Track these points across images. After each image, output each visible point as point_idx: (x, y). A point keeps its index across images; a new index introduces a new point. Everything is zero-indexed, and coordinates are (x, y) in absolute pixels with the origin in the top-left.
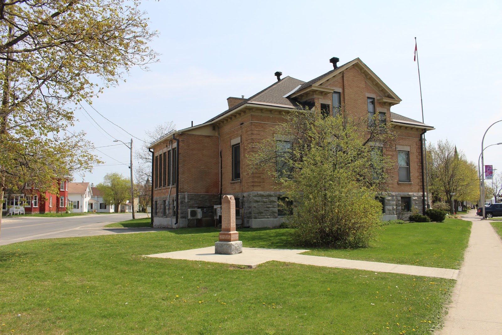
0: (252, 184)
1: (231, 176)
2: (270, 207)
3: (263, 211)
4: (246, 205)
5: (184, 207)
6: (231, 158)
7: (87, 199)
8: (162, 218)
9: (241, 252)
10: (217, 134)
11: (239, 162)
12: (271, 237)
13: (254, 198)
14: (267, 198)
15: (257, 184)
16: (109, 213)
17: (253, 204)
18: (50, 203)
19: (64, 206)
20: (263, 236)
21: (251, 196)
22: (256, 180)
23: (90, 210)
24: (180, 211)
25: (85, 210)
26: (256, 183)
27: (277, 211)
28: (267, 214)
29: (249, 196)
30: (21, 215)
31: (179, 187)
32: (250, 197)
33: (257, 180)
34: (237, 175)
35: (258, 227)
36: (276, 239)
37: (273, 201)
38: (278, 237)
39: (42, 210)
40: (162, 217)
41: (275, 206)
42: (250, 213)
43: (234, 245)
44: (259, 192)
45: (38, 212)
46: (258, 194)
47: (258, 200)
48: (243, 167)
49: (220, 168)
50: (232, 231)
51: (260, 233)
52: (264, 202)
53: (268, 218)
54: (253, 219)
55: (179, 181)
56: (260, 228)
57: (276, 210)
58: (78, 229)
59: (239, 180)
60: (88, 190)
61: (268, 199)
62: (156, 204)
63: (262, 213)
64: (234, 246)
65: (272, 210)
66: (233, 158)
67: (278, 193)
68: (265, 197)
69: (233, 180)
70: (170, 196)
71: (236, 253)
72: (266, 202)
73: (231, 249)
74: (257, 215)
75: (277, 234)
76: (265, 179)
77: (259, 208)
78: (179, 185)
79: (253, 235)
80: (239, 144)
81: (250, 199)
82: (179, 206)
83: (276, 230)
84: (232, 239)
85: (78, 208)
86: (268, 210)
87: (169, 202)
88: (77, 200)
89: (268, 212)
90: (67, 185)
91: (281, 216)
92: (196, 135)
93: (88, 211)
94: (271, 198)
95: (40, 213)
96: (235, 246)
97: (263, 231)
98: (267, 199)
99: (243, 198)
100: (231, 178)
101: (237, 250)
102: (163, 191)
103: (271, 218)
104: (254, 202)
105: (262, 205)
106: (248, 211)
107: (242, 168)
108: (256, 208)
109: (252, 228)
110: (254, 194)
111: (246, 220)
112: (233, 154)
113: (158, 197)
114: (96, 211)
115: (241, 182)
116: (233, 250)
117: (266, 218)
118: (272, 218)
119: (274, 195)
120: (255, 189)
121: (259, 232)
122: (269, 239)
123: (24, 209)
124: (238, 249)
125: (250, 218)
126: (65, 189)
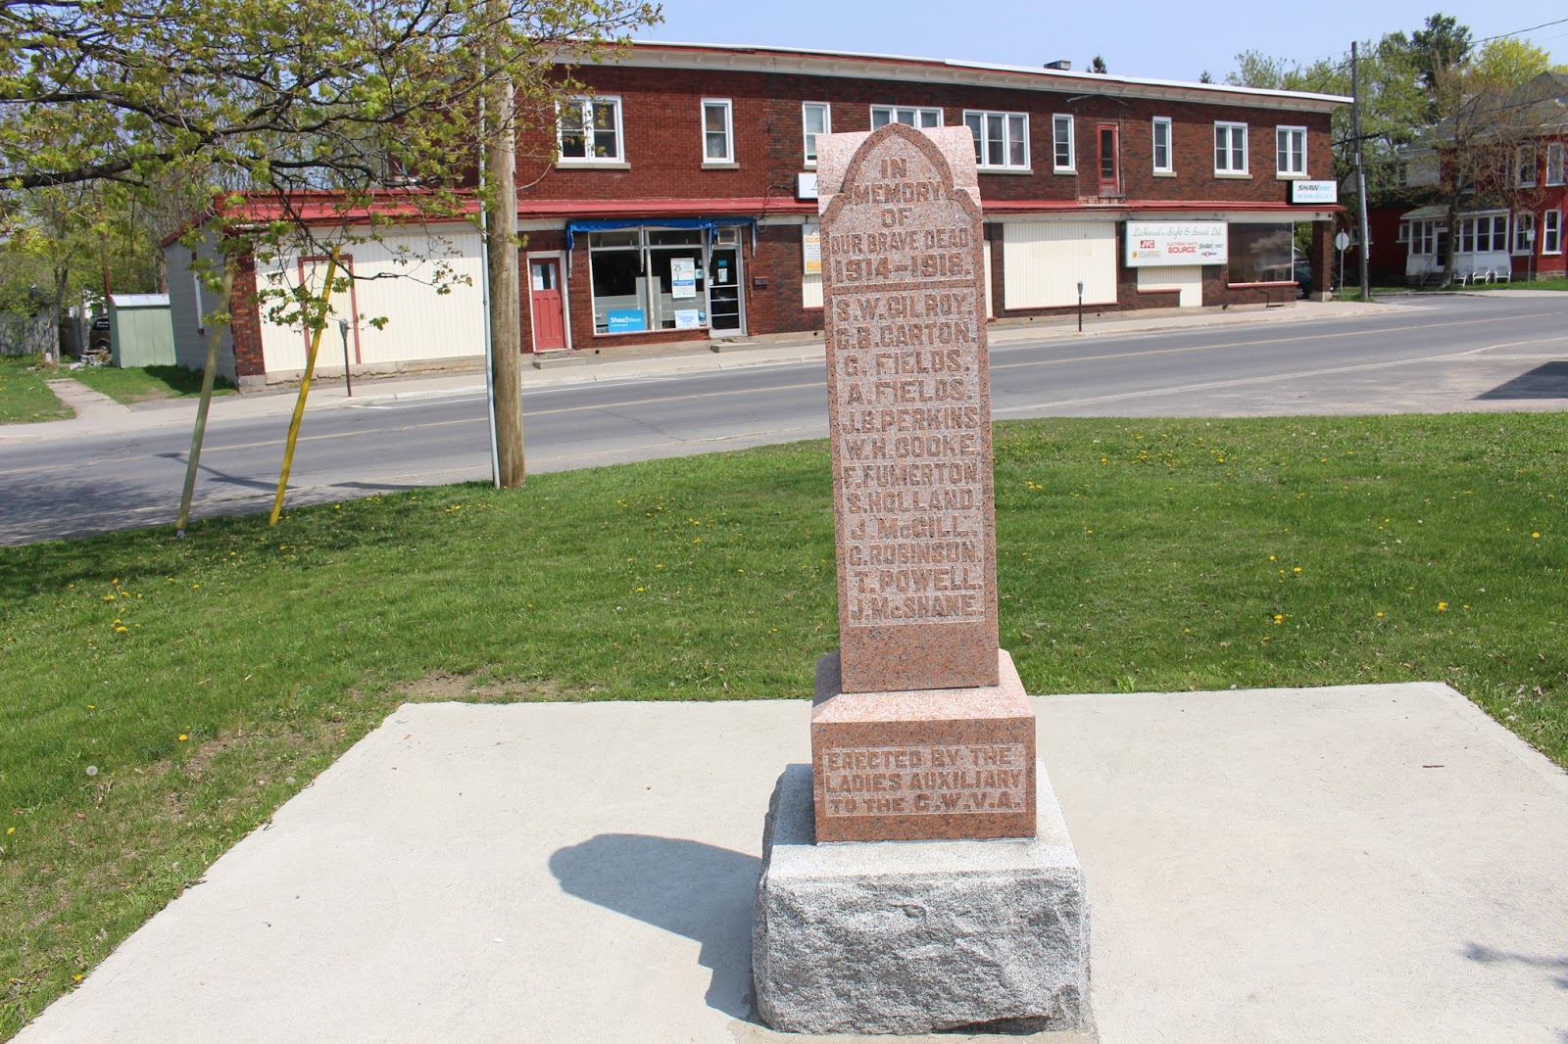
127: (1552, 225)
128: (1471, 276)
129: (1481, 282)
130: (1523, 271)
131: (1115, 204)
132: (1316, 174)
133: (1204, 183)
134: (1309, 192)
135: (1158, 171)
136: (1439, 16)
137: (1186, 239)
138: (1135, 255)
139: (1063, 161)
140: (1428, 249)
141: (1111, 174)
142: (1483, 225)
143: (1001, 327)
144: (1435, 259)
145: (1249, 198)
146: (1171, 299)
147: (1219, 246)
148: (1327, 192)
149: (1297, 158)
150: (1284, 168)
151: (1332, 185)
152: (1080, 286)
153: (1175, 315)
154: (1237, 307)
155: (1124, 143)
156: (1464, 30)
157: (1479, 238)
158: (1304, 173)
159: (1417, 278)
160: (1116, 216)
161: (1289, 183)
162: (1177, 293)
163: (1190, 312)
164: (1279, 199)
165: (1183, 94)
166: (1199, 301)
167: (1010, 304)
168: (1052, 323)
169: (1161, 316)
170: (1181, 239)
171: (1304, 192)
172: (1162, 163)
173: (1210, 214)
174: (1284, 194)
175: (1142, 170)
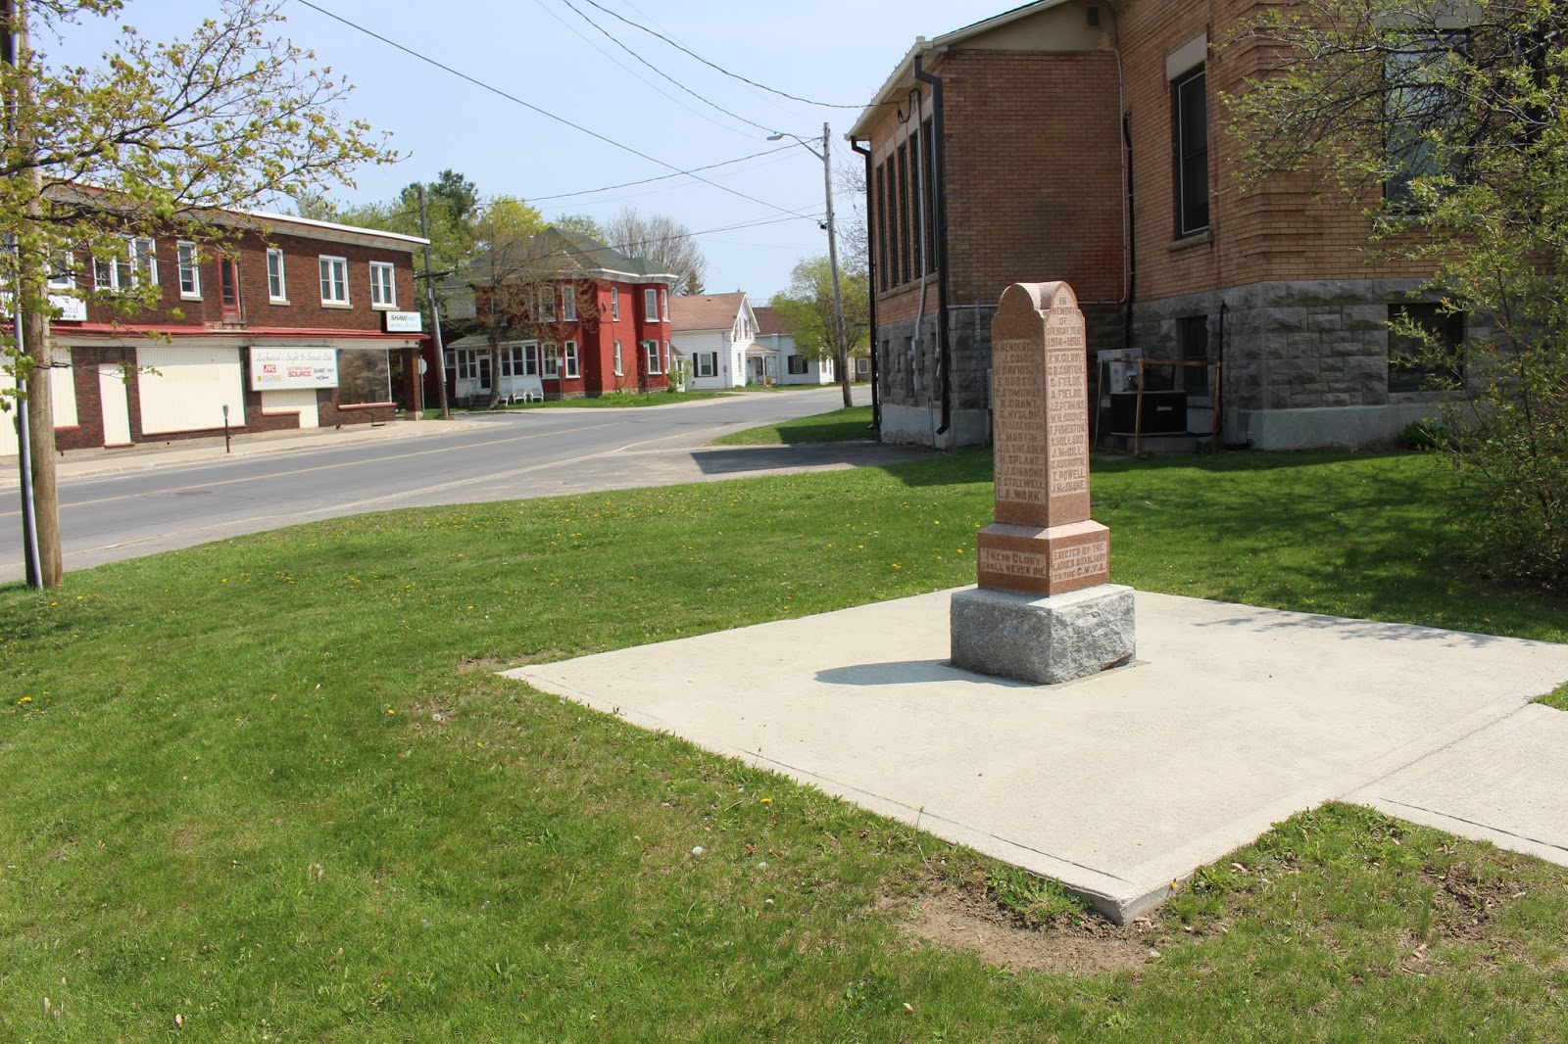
0: (1264, 247)
1: (1172, 219)
2: (1349, 354)
3: (1315, 372)
4: (1236, 344)
5: (974, 362)
6: (1166, 138)
7: (741, 346)
8: (902, 407)
9: (1122, 662)
10: (1106, 44)
11: (1204, 153)
12: (1348, 506)
13: (1271, 310)
14: (1337, 308)
15: (1284, 245)
16: (818, 385)
17: (1268, 340)
18: (615, 363)
19: (662, 370)
20: (1308, 498)
21: (1260, 302)
22: (1282, 226)
23: (754, 380)
24: (956, 378)
25: (739, 378)
26: (1283, 243)
27: (1386, 371)
28: (1337, 386)
29: (1248, 303)
30: (532, 404)
31: (951, 279)
32: (1254, 307)
33: (1286, 225)
34: (1193, 212)
35: (1291, 445)
36: (1378, 523)
37: (1367, 321)
38: (1388, 512)
39: (592, 386)
40: (904, 402)
41: (1376, 349)
42: (1254, 381)
43: (1068, 620)
44: (1297, 285)
45: (580, 393)
46: (1290, 295)
47: (1293, 320)
48: (1220, 172)
49: (1125, 188)
50: (1059, 523)
51: (1296, 480)
52: (1322, 331)
53: (1339, 403)
54: (1267, 411)
55: (950, 252)
56: (1298, 451)
57: (1381, 363)
58: (619, 455)
59: (1205, 234)
60: (742, 315)
61: (1341, 312)
62: (887, 354)
63: (1312, 380)
64: (1064, 624)
65: (1359, 366)
66: (1175, 138)
67: (1390, 284)
68: (1327, 308)
69: (1178, 236)
70: (926, 319)
71: (1081, 672)
72: (1331, 330)
73: (1045, 648)
74: (1285, 392)
75: (1381, 491)
76: (1326, 219)
77: (1296, 357)
78: (950, 270)
79: (1254, 494)
80: (1200, 67)
81: (1254, 318)
82: (953, 356)
83: (1377, 462)
84: (1055, 576)
85: (716, 374)
86: (1341, 365)
87: (920, 342)
88: (709, 350)
89: (1339, 375)
90: (666, 304)
91: (1402, 395)
92: (1013, 53)
93: (749, 383)
94: (1356, 308)
95: (589, 396)
96: (1080, 623)
97: (1312, 469)
98: (1336, 317)
99: (1222, 313)
100: (1171, 229)
101: (1094, 648)
102: (905, 299)
103: (1352, 403)
104: (1272, 331)
105: (1311, 341)
106: (1245, 371)
107: (1216, 175)
108: (1280, 357)
109: (1260, 451)
110: (1272, 295)
111: (1233, 414)
112: (1175, 118)
113: (890, 326)
114: (774, 381)
115: (1212, 243)
116: (1062, 655)
117: (1328, 404)
118: (1358, 404)
119: (1369, 296)
120: (1278, 267)
121: (1290, 471)
122: (1337, 523)
123: (539, 385)
124: (1102, 642)
125: (1252, 402)
126: (660, 318)
127: (571, 354)
128: (511, 397)
129: (520, 401)
130: (553, 391)
131: (238, 330)
132: (404, 306)
133: (313, 311)
134: (400, 322)
135: (274, 299)
136: (450, 172)
137: (303, 364)
138: (260, 379)
139: (188, 287)
140: (473, 374)
141: (231, 301)
142: (518, 353)
143: (140, 453)
144: (479, 384)
145: (351, 327)
146: (290, 421)
147: (330, 370)
148: (412, 322)
149: (388, 290)
150: (377, 300)
151: (418, 315)
152: (226, 409)
153: (296, 436)
154: (348, 427)
155: (242, 273)
156: (472, 185)
157: (515, 364)
158: (393, 305)
159: (466, 399)
160: (240, 342)
161: (383, 314)
162: (296, 415)
163: (309, 434)
164: (375, 328)
165: (292, 228)
166: (316, 423)
167: (147, 429)
168: (188, 447)
169: (284, 437)
170: (297, 364)
171: (396, 322)
172: (277, 293)
173: (320, 341)
174: (379, 323)
175: (260, 298)
